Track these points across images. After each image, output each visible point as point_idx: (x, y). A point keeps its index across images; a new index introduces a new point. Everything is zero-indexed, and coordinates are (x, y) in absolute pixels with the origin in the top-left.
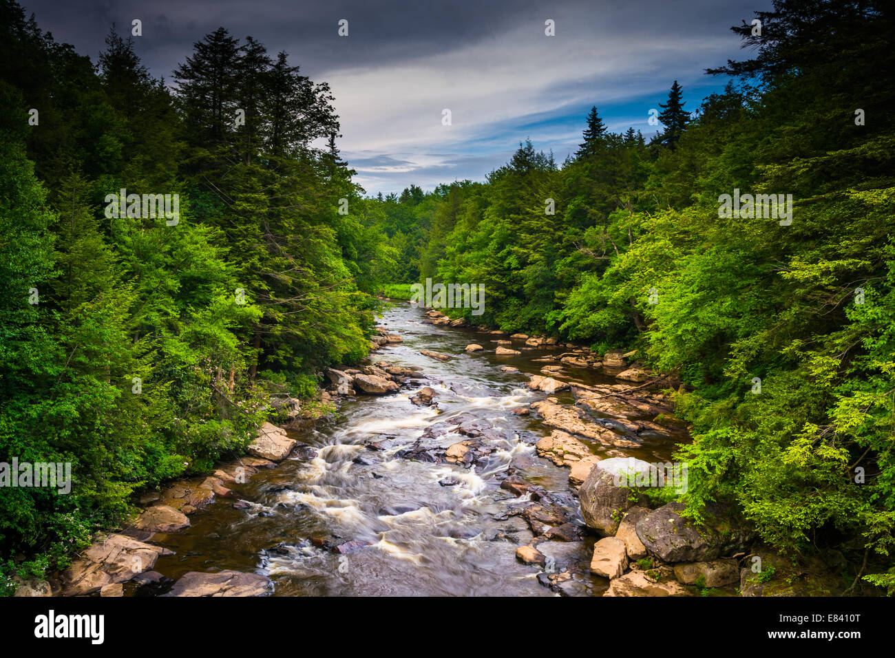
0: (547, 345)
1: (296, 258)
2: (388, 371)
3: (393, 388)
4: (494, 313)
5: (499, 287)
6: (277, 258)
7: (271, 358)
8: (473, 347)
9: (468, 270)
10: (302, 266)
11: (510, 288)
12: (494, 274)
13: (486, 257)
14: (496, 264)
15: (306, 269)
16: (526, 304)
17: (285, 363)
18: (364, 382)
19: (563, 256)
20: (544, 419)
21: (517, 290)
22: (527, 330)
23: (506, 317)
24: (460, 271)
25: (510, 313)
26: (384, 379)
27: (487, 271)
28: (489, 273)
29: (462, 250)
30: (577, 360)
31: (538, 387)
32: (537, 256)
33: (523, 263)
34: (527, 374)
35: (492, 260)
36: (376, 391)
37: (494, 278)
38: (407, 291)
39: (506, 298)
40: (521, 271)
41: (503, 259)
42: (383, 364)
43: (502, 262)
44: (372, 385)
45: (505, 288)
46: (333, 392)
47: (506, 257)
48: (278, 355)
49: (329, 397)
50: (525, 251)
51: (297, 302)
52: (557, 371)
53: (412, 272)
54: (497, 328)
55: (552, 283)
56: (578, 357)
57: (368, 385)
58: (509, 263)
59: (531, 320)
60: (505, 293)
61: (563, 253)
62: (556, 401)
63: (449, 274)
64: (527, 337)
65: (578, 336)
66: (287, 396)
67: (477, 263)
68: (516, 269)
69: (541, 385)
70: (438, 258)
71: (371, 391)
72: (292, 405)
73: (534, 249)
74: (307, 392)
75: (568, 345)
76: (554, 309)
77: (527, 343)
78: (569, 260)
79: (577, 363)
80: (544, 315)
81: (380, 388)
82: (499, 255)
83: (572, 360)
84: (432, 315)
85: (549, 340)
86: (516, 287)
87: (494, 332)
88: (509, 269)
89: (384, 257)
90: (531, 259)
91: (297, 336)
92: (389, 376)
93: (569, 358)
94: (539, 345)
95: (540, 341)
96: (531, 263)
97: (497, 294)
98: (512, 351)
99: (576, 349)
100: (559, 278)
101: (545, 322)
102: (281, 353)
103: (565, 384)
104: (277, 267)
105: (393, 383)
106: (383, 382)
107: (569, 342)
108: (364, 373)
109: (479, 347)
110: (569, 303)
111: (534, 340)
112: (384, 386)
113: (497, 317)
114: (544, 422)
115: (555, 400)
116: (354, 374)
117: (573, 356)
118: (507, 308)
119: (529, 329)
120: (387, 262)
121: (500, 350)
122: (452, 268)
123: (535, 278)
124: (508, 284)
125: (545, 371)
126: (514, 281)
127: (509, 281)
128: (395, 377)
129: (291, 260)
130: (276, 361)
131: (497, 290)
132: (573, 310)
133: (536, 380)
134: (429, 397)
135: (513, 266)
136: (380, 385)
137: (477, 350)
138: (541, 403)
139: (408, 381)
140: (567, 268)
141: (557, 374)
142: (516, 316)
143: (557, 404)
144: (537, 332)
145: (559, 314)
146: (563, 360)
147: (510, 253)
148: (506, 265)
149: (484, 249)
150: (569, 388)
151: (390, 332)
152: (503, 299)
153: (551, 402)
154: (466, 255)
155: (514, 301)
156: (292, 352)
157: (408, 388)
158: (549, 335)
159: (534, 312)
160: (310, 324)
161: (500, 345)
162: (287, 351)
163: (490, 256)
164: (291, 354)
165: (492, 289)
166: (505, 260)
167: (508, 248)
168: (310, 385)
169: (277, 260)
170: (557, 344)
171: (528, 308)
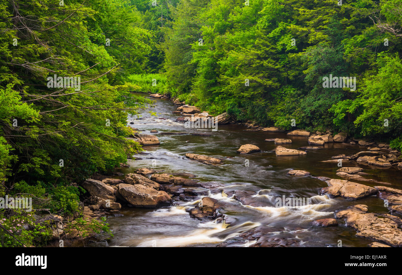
0: (334, 142)
1: (50, 45)
2: (154, 179)
3: (165, 199)
4: (266, 106)
5: (272, 74)
6: (30, 46)
7: (25, 167)
8: (247, 147)
9: (233, 54)
10: (58, 53)
11: (285, 74)
12: (266, 59)
13: (254, 38)
14: (268, 46)
15: (64, 58)
16: (306, 94)
17: (42, 172)
18: (130, 194)
19: (352, 34)
20: (357, 230)
21: (294, 76)
22: (308, 125)
23: (282, 111)
24: (221, 56)
25: (287, 105)
26: (151, 189)
27: (257, 54)
28: (259, 58)
29: (222, 31)
30: (377, 159)
31: (339, 192)
32: (319, 35)
33: (302, 45)
34: (322, 178)
35: (262, 41)
36: (145, 203)
37: (265, 63)
38: (148, 82)
39: (281, 86)
40: (300, 54)
41: (275, 40)
42: (146, 171)
43: (275, 44)
44: (140, 197)
45: (279, 76)
46: (94, 206)
47: (279, 37)
48: (33, 163)
49: (91, 212)
50: (305, 29)
51: (55, 98)
52: (356, 173)
53: (152, 59)
54: (271, 123)
55: (339, 68)
56: (377, 156)
57: (135, 196)
58: (284, 45)
59: (313, 113)
60: (279, 81)
61: (351, 30)
62: (366, 209)
63: (207, 59)
64: (307, 133)
65: (373, 131)
66: (47, 213)
67: (243, 45)
68: (292, 51)
69: (343, 190)
70: (191, 41)
71: (139, 203)
72: (55, 223)
73: (315, 26)
74: (69, 207)
75: (361, 142)
76: (343, 99)
77: (311, 140)
78: (360, 38)
79: (377, 163)
80: (330, 106)
81: (150, 200)
82: (271, 35)
83: (371, 160)
84: (185, 110)
85: (337, 137)
86: (292, 74)
87: (266, 129)
88: (284, 51)
89: (136, 41)
90: (312, 39)
91: (56, 139)
92: (157, 185)
93: (367, 158)
94: (325, 143)
95: (325, 138)
96: (312, 45)
97: (270, 82)
98: (295, 152)
99: (372, 146)
100: (348, 61)
101: (332, 114)
102: (37, 160)
103: (371, 189)
104: (29, 56)
105: (164, 194)
106: (152, 192)
107: (362, 138)
108: (125, 182)
109: (254, 147)
110: (366, 91)
111: (318, 137)
112: (154, 198)
113: (270, 110)
114: (358, 234)
115: (364, 207)
116: (115, 184)
117: (372, 155)
118: (282, 99)
119: (311, 124)
120: (139, 47)
121: (281, 151)
122: (210, 52)
123: (319, 62)
124: (282, 70)
125: (342, 173)
126: (289, 66)
127: (284, 66)
128: (163, 185)
129: (45, 48)
130: (32, 170)
131: (269, 78)
132: (371, 100)
133: (335, 185)
134: (211, 208)
135: (288, 48)
136: (150, 196)
137: (253, 151)
138: (349, 212)
139: (181, 190)
140: (357, 49)
141: (357, 177)
142: (294, 108)
143: (367, 212)
144: (320, 128)
145: (350, 104)
146: (359, 160)
147: (284, 32)
148: (279, 48)
149: (252, 29)
150: (376, 192)
151: (141, 133)
152: (277, 89)
153: (360, 210)
154: (228, 36)
155: (291, 90)
156: (49, 159)
157: (182, 199)
158: (336, 130)
159: (317, 104)
160: (72, 125)
161: (278, 144)
162: (43, 158)
163: (259, 36)
164: (48, 162)
165: (264, 77)
166: (277, 41)
167: (281, 26)
168: (72, 198)
169: (30, 47)
170: (346, 141)
171: (309, 99)
